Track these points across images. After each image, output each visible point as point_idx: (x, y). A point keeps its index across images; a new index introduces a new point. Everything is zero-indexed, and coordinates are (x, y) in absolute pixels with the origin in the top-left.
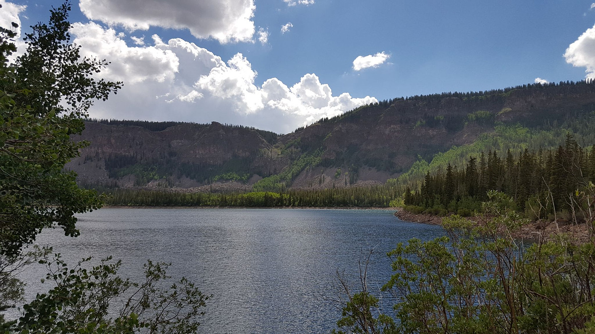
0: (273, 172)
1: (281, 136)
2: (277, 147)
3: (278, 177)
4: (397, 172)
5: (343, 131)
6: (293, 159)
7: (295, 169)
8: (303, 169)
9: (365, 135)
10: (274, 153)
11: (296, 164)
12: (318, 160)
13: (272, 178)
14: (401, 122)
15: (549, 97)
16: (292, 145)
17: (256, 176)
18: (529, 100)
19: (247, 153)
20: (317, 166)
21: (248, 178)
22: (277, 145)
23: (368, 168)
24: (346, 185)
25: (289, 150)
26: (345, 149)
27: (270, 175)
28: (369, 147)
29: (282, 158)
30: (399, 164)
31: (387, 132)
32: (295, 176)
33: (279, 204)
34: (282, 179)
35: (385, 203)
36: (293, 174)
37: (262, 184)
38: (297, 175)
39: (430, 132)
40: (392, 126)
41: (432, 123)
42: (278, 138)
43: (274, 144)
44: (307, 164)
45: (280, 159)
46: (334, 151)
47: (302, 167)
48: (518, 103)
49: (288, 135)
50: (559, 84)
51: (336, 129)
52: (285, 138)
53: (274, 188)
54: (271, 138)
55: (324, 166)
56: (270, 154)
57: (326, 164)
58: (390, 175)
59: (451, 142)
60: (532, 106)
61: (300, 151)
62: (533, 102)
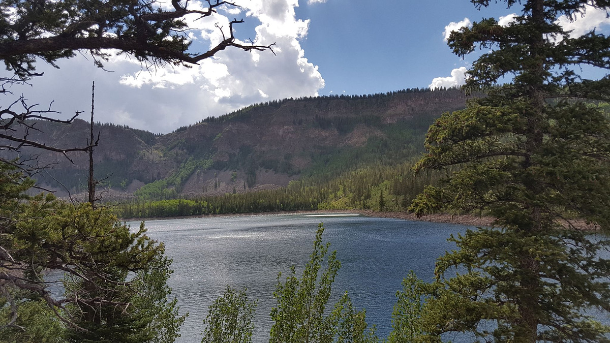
0: (156, 177)
1: (161, 136)
2: (157, 149)
3: (165, 182)
4: (295, 174)
5: (233, 131)
6: (179, 162)
7: (184, 173)
8: (193, 173)
9: (257, 136)
10: (155, 155)
11: (184, 167)
12: (209, 163)
13: (158, 183)
14: (294, 123)
15: (426, 101)
16: (175, 146)
17: (136, 183)
18: (410, 104)
19: (123, 156)
20: (209, 169)
21: (127, 185)
22: (156, 146)
23: (265, 170)
24: (245, 188)
25: (173, 152)
26: (238, 150)
27: (153, 180)
28: (263, 149)
29: (165, 160)
30: (296, 165)
31: (281, 133)
32: (185, 181)
33: (197, 212)
34: (170, 184)
35: (312, 206)
36: (182, 178)
37: (147, 191)
38: (187, 179)
39: (323, 133)
40: (285, 127)
41: (323, 124)
42: (157, 138)
43: (153, 144)
44: (197, 167)
45: (164, 162)
46: (226, 152)
47: (191, 170)
48: (400, 107)
49: (169, 135)
50: (434, 90)
51: (227, 129)
52: (165, 139)
53: (162, 194)
54: (149, 138)
55: (216, 169)
56: (151, 157)
57: (219, 166)
58: (289, 177)
59: (343, 143)
60: (412, 110)
61: (186, 153)
62: (413, 106)
